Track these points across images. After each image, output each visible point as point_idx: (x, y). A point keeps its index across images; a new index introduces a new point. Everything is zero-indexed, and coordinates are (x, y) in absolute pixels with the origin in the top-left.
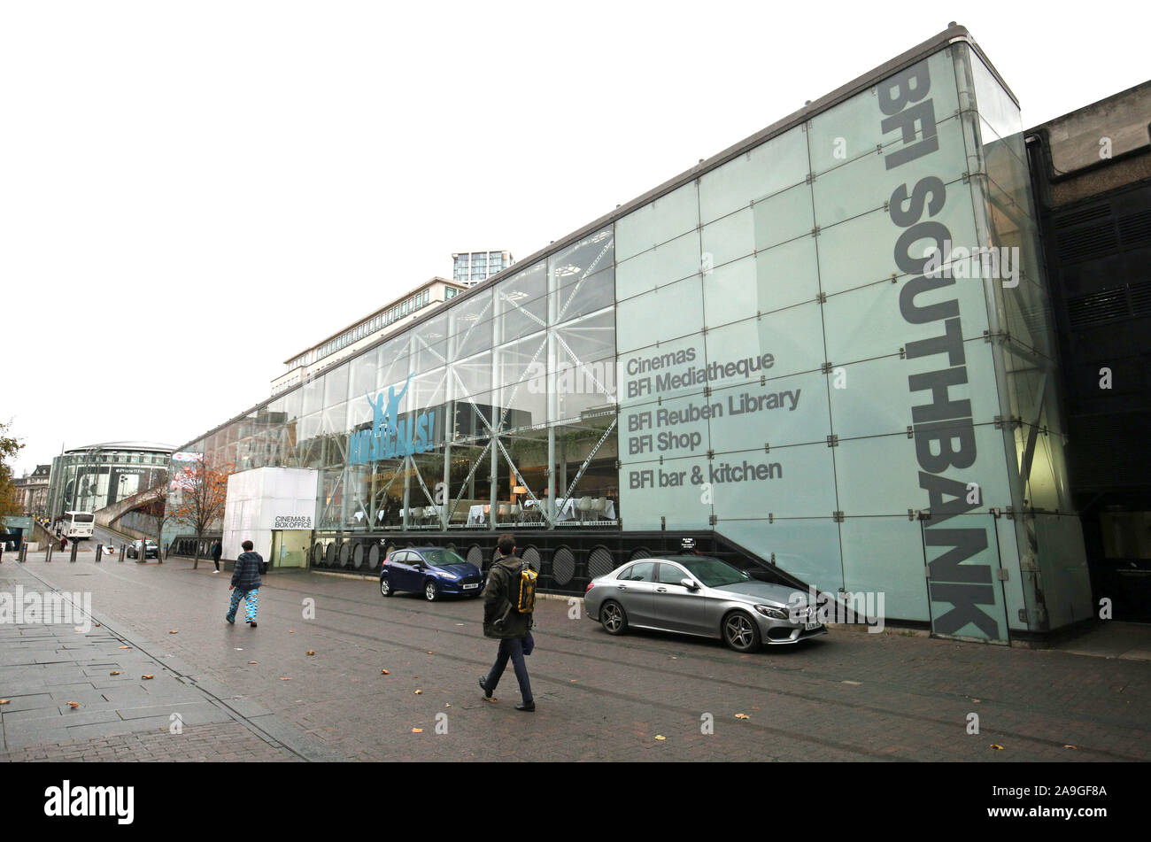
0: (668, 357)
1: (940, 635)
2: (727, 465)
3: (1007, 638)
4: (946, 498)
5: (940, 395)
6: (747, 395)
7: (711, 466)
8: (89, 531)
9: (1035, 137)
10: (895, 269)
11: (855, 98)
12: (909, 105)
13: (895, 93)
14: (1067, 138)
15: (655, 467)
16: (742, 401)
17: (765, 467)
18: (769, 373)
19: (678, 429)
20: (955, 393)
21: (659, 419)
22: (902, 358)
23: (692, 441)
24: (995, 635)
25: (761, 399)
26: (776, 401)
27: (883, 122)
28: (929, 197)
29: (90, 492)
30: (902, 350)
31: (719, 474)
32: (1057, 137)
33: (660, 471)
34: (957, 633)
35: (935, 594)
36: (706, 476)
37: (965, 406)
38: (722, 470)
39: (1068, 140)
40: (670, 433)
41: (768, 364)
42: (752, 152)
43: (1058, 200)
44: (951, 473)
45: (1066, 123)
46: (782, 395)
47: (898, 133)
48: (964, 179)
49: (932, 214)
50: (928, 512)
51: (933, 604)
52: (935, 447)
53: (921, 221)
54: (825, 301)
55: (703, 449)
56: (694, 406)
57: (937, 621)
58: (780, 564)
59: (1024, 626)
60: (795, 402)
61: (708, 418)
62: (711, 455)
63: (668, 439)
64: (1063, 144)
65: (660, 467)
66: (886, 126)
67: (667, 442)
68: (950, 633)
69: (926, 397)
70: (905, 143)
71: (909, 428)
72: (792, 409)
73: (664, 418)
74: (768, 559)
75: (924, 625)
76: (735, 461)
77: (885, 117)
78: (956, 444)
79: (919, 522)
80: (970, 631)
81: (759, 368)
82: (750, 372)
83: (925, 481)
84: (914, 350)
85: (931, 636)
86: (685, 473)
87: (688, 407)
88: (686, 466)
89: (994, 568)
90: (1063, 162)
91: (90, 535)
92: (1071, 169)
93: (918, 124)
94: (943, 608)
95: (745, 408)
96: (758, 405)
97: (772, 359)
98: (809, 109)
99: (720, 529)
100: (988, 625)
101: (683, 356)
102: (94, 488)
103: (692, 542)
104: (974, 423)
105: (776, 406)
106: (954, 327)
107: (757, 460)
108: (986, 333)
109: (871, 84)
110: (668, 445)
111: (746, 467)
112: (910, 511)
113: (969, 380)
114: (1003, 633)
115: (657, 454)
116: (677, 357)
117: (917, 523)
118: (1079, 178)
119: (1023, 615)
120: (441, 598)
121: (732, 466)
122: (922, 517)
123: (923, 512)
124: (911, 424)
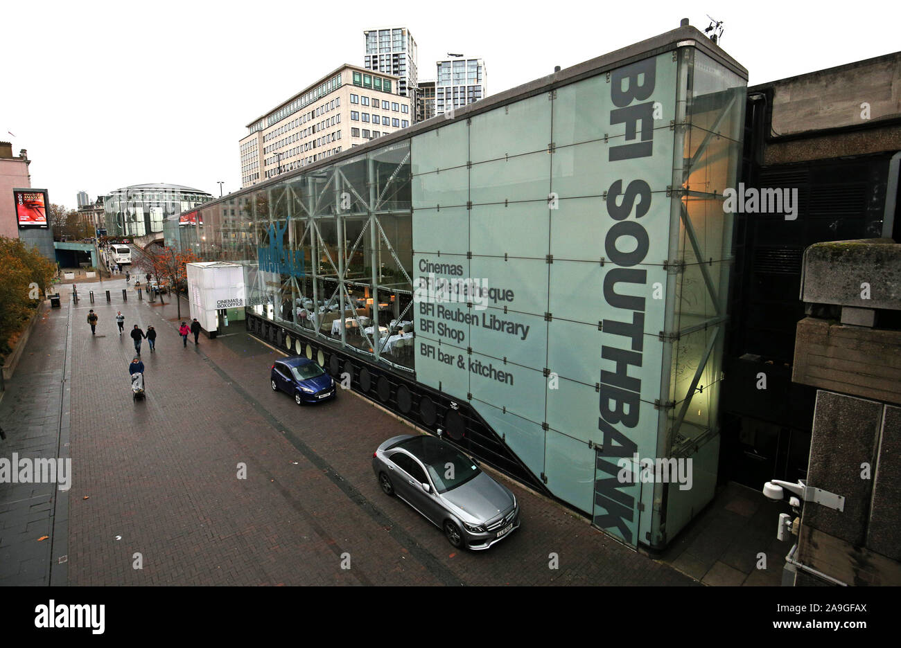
0: (445, 266)
1: (597, 526)
2: (480, 363)
3: (636, 545)
4: (614, 443)
5: (622, 369)
6: (494, 316)
7: (470, 359)
8: (128, 259)
9: (762, 96)
10: (604, 254)
11: (592, 80)
12: (635, 102)
13: (625, 85)
14: (789, 101)
15: (436, 345)
16: (491, 319)
17: (503, 373)
18: (510, 306)
19: (451, 324)
20: (632, 371)
21: (439, 312)
22: (600, 330)
23: (459, 336)
24: (629, 540)
25: (504, 323)
26: (513, 329)
27: (612, 112)
28: (638, 199)
29: (132, 220)
30: (600, 323)
31: (474, 366)
32: (781, 98)
33: (439, 350)
34: (607, 529)
35: (598, 501)
36: (466, 366)
37: (636, 384)
38: (477, 365)
39: (789, 103)
40: (445, 325)
41: (510, 298)
42: (510, 106)
43: (768, 159)
44: (619, 427)
45: (791, 86)
46: (518, 326)
47: (621, 127)
48: (667, 191)
49: (638, 216)
50: (601, 447)
51: (596, 506)
52: (612, 404)
53: (628, 219)
54: (552, 263)
55: (464, 344)
56: (460, 311)
57: (596, 517)
58: (508, 441)
59: (648, 543)
60: (525, 334)
61: (469, 323)
62: (470, 351)
63: (444, 329)
64: (784, 107)
65: (439, 347)
66: (615, 118)
67: (444, 331)
68: (603, 528)
69: (611, 366)
70: (627, 139)
71: (598, 384)
72: (523, 339)
73: (442, 312)
74: (501, 435)
75: (589, 517)
76: (485, 362)
77: (615, 108)
78: (626, 409)
79: (595, 451)
80: (615, 531)
81: (503, 299)
82: (498, 300)
83: (602, 426)
84: (608, 327)
85: (591, 525)
86: (454, 357)
87: (457, 311)
88: (455, 353)
89: (637, 501)
90: (780, 125)
91: (130, 261)
92: (785, 132)
93: (639, 123)
94: (601, 511)
95: (492, 327)
96: (501, 328)
97: (512, 295)
98: (556, 79)
99: (473, 403)
100: (627, 533)
101: (455, 270)
102: (135, 216)
103: (456, 406)
104: (641, 398)
105: (513, 332)
106: (639, 319)
107: (499, 366)
108: (661, 333)
109: (607, 69)
110: (444, 334)
111: (491, 369)
112: (591, 442)
113: (643, 365)
114: (635, 542)
115: (436, 337)
116: (451, 269)
117: (593, 452)
118: (790, 143)
119: (649, 536)
120: (303, 404)
121: (483, 364)
122: (596, 449)
123: (598, 446)
124: (599, 382)
